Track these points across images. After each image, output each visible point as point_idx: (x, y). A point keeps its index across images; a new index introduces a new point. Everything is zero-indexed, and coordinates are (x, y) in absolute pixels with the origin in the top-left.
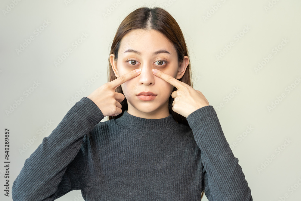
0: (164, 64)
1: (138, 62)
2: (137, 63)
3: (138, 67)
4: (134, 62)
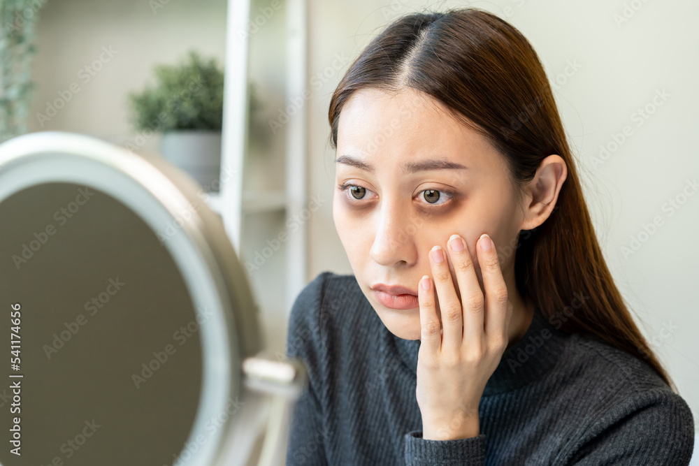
0: (444, 200)
1: (370, 190)
2: (368, 197)
3: (371, 206)
4: (359, 192)
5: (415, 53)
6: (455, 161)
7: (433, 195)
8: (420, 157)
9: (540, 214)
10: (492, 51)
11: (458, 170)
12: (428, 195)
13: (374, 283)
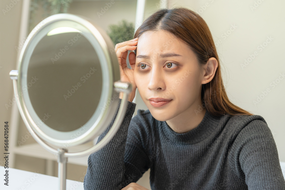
1: (148, 66)
5: (163, 19)
6: (177, 54)
7: (170, 65)
8: (165, 52)
9: (208, 79)
10: (190, 19)
11: (178, 57)
12: (168, 65)
13: (149, 98)
